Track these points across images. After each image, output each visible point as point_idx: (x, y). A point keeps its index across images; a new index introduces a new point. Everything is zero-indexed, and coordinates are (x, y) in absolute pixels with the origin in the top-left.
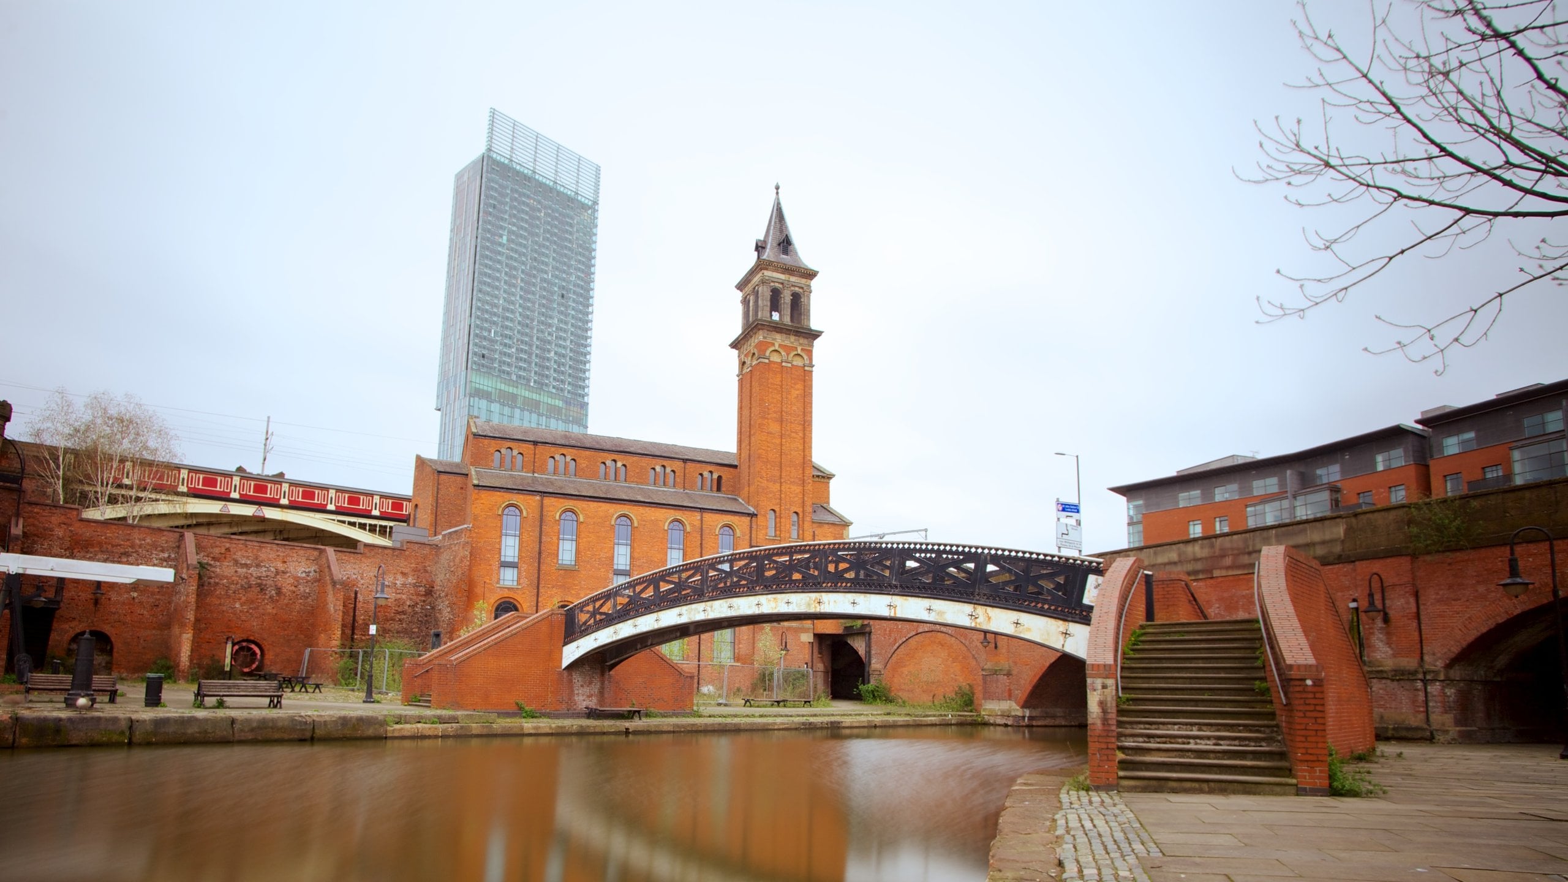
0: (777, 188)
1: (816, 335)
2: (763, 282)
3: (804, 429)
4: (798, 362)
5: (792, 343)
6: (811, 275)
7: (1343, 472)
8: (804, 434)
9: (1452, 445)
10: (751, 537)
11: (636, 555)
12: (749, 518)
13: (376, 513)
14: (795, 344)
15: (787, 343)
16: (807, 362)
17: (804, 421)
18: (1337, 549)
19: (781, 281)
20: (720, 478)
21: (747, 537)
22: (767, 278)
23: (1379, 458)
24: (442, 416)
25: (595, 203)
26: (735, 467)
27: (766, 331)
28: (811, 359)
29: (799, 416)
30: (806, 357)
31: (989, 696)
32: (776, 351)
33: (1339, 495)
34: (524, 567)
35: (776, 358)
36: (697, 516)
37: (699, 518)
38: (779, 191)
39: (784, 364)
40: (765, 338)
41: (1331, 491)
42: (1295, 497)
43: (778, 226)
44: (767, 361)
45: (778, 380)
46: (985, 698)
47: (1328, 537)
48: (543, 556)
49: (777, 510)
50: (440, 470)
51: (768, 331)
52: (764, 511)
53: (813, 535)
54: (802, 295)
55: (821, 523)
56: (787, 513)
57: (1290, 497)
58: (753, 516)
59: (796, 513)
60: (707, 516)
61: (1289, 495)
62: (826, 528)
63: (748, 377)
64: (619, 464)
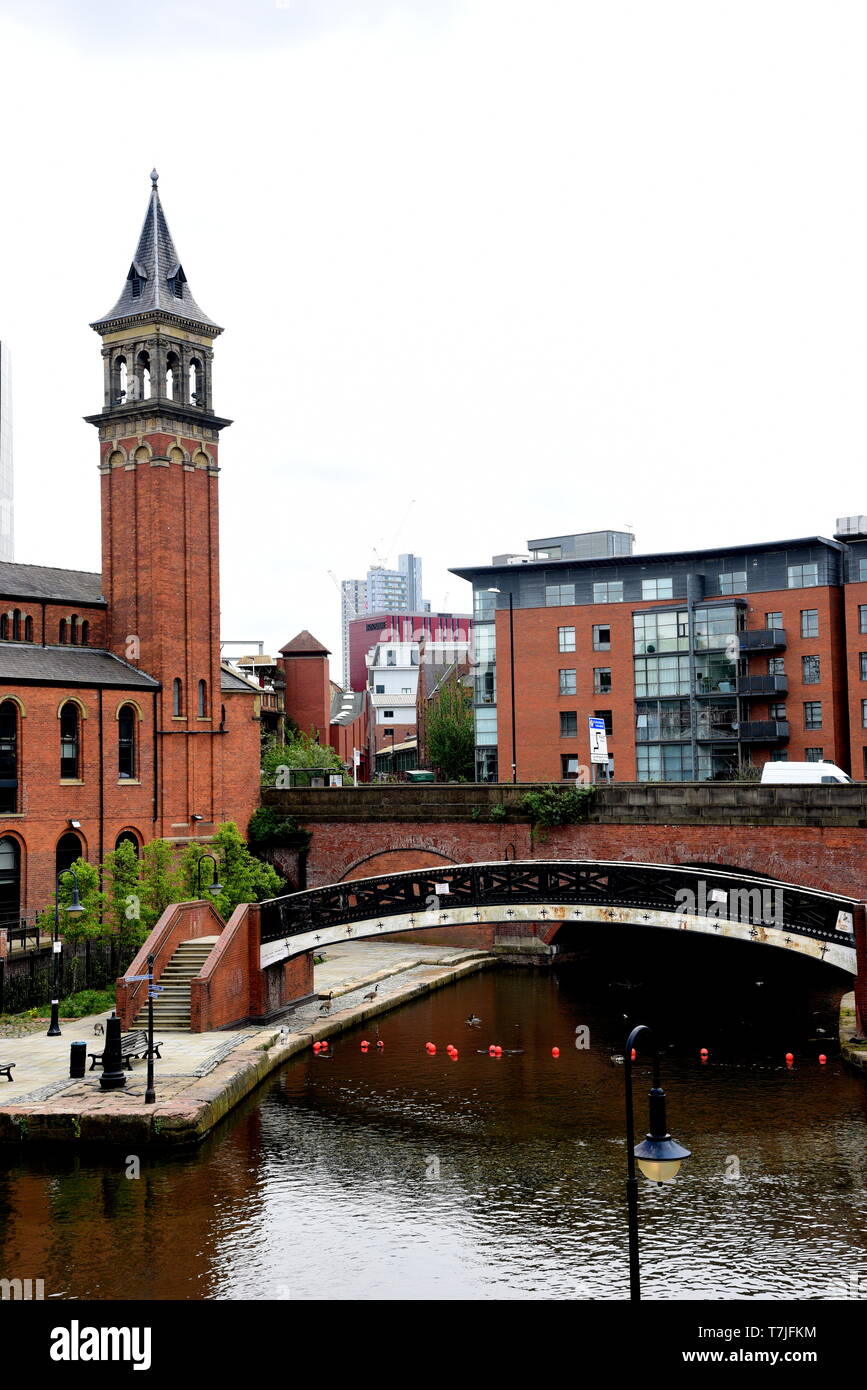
0: (155, 179)
1: (221, 424)
2: (156, 341)
4: (201, 463)
5: (195, 437)
6: (214, 331)
7: (751, 582)
10: (155, 719)
11: (26, 758)
12: (152, 694)
14: (199, 438)
15: (189, 436)
16: (211, 464)
17: (210, 550)
19: (179, 342)
20: (86, 624)
21: (151, 720)
22: (164, 337)
23: (791, 572)
26: (104, 607)
27: (165, 419)
28: (216, 459)
29: (203, 542)
30: (210, 457)
32: (177, 448)
33: (744, 612)
35: (177, 459)
36: (94, 694)
37: (96, 697)
38: (158, 183)
39: (186, 468)
40: (164, 429)
41: (738, 608)
42: (694, 609)
43: (160, 242)
44: (167, 464)
49: (183, 678)
51: (168, 419)
52: (169, 683)
53: (223, 711)
54: (203, 362)
55: (229, 694)
56: (194, 684)
57: (690, 609)
58: (157, 690)
59: (203, 682)
60: (106, 694)
61: (688, 606)
62: (235, 699)
63: (130, 478)
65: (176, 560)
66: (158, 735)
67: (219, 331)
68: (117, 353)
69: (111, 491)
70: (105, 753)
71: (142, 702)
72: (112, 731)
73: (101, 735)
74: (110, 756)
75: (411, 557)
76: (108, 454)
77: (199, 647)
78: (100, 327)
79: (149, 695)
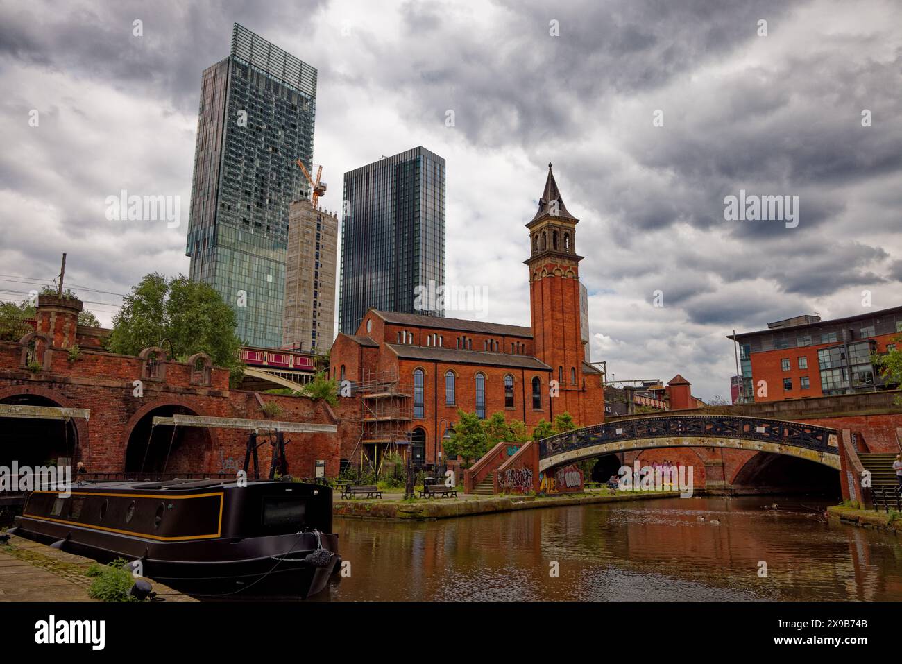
1: (580, 258)
2: (549, 227)
3: (575, 317)
4: (570, 275)
5: (567, 264)
6: (575, 221)
7: (877, 331)
8: (576, 320)
11: (488, 397)
13: (291, 366)
14: (569, 265)
15: (564, 264)
16: (575, 275)
17: (575, 312)
19: (559, 227)
21: (548, 384)
22: (551, 225)
23: (898, 324)
24: (192, 261)
25: (313, 97)
26: (531, 338)
27: (552, 257)
28: (577, 274)
29: (572, 308)
30: (574, 273)
31: (709, 477)
32: (558, 269)
34: (428, 406)
35: (558, 273)
36: (520, 372)
37: (521, 373)
38: (552, 167)
39: (563, 277)
40: (553, 262)
43: (553, 191)
44: (553, 276)
45: (560, 287)
46: (707, 478)
48: (438, 399)
49: (563, 366)
50: (363, 344)
51: (554, 257)
52: (556, 368)
53: (584, 382)
54: (570, 235)
55: (587, 374)
56: (569, 369)
57: (846, 346)
58: (551, 371)
59: (573, 368)
60: (525, 371)
61: (845, 344)
62: (590, 377)
63: (540, 284)
64: (467, 339)
65: (559, 316)
67: (578, 221)
68: (535, 235)
69: (534, 290)
70: (526, 397)
71: (543, 376)
72: (529, 389)
73: (523, 389)
74: (528, 399)
76: (533, 275)
78: (528, 226)
79: (547, 373)
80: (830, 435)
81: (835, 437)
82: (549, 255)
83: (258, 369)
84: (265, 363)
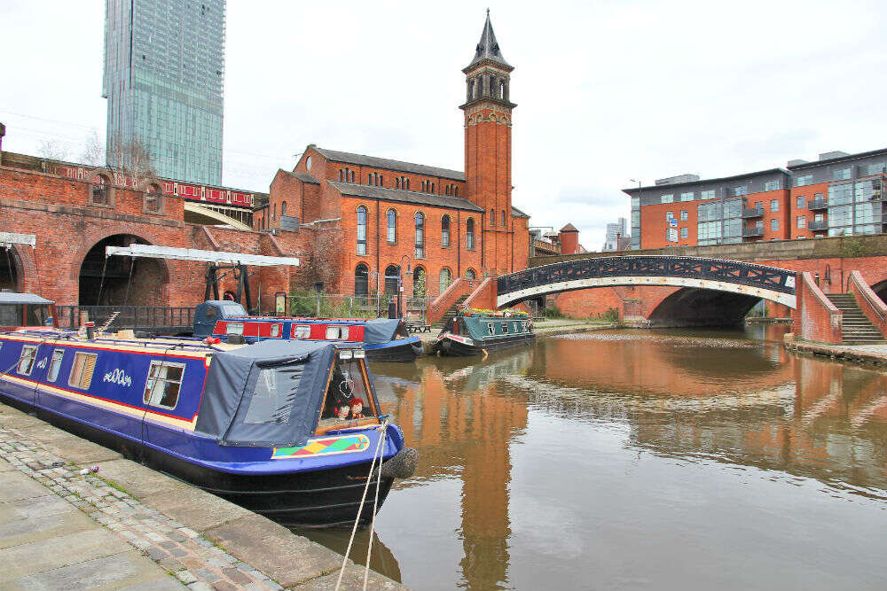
0: (488, 12)
1: (514, 106)
2: (486, 72)
4: (504, 122)
6: (510, 69)
7: (749, 190)
8: (508, 165)
9: (801, 181)
10: (482, 225)
11: (427, 236)
14: (503, 111)
15: (499, 111)
16: (509, 122)
17: (507, 157)
18: (811, 253)
19: (495, 72)
21: (480, 225)
22: (489, 71)
23: (767, 185)
24: (109, 102)
26: (464, 182)
27: (488, 103)
28: (511, 120)
29: (504, 154)
30: (508, 120)
31: (627, 313)
32: (493, 115)
33: (745, 203)
34: (371, 244)
35: (493, 120)
37: (457, 213)
39: (497, 123)
41: (743, 201)
42: (724, 202)
43: (490, 36)
44: (489, 122)
45: (494, 133)
46: (625, 314)
47: (807, 247)
48: (380, 237)
49: (495, 209)
50: (304, 180)
52: (488, 210)
53: (512, 224)
54: (505, 82)
55: (515, 217)
56: (500, 211)
58: (484, 213)
59: (504, 211)
60: (462, 212)
61: (721, 201)
62: (517, 220)
63: (474, 128)
64: (405, 179)
65: (493, 161)
66: (483, 231)
67: (513, 69)
68: (471, 80)
69: (468, 135)
70: (460, 237)
71: (477, 218)
72: (464, 228)
73: (459, 229)
74: (463, 238)
75: (623, 219)
76: (468, 120)
77: (502, 198)
78: (465, 71)
79: (480, 214)
80: (789, 277)
81: (793, 279)
82: (485, 100)
83: (197, 205)
84: (203, 199)
